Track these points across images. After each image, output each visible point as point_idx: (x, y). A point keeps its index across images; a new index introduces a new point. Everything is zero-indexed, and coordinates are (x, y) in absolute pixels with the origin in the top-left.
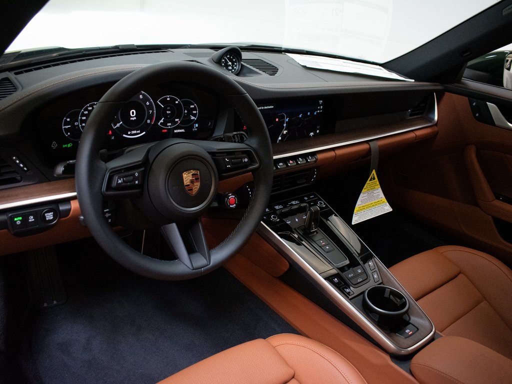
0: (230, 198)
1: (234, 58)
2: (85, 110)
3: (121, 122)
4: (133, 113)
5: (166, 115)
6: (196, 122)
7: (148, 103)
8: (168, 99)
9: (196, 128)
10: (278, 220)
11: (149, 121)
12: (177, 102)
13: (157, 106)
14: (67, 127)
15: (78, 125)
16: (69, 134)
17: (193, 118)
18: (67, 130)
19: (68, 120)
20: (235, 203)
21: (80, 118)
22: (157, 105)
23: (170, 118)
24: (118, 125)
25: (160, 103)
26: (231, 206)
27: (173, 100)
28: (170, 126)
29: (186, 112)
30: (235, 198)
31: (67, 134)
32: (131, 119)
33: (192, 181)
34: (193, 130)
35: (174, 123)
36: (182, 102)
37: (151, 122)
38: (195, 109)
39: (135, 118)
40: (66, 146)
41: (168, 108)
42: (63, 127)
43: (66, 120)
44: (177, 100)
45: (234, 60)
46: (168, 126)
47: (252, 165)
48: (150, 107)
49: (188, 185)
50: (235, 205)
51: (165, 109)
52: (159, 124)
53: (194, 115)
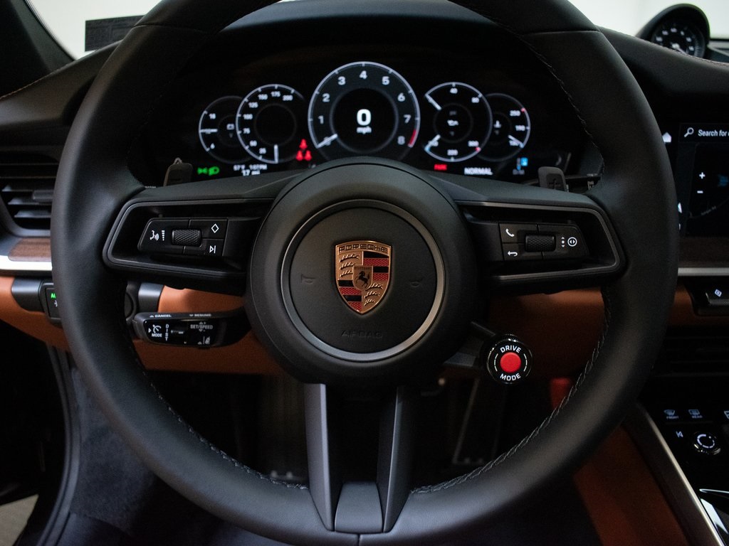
0: (502, 350)
1: (687, 35)
2: (251, 100)
3: (335, 136)
4: (364, 117)
5: (444, 130)
6: (523, 153)
7: (401, 98)
8: (454, 91)
9: (523, 168)
10: (718, 451)
11: (401, 140)
12: (475, 100)
13: (425, 105)
14: (209, 131)
15: (234, 131)
16: (213, 146)
17: (514, 142)
18: (209, 139)
19: (213, 116)
20: (520, 371)
21: (238, 115)
22: (424, 103)
23: (456, 137)
24: (327, 141)
25: (431, 100)
26: (502, 376)
27: (465, 95)
28: (455, 157)
29: (498, 125)
30: (520, 354)
31: (209, 146)
32: (359, 130)
33: (362, 273)
34: (515, 172)
35: (464, 150)
36: (488, 99)
37: (408, 141)
38: (521, 120)
39: (368, 130)
40: (205, 171)
41: (453, 113)
42: (201, 131)
43: (207, 117)
44: (476, 95)
45: (689, 40)
46: (450, 157)
47: (597, 263)
48: (407, 107)
49: (350, 283)
50: (518, 376)
51: (444, 115)
52: (427, 149)
53: (520, 136)
